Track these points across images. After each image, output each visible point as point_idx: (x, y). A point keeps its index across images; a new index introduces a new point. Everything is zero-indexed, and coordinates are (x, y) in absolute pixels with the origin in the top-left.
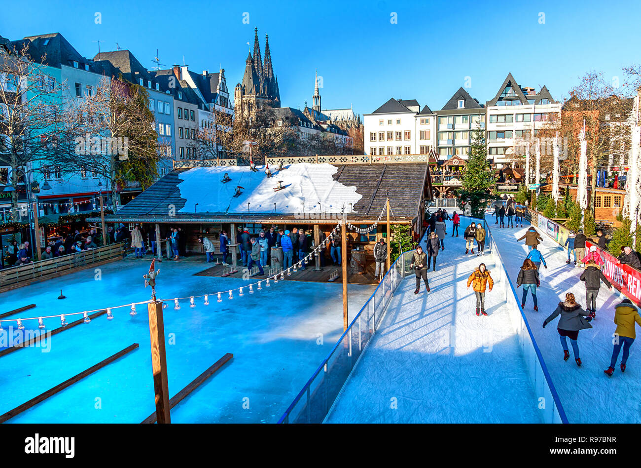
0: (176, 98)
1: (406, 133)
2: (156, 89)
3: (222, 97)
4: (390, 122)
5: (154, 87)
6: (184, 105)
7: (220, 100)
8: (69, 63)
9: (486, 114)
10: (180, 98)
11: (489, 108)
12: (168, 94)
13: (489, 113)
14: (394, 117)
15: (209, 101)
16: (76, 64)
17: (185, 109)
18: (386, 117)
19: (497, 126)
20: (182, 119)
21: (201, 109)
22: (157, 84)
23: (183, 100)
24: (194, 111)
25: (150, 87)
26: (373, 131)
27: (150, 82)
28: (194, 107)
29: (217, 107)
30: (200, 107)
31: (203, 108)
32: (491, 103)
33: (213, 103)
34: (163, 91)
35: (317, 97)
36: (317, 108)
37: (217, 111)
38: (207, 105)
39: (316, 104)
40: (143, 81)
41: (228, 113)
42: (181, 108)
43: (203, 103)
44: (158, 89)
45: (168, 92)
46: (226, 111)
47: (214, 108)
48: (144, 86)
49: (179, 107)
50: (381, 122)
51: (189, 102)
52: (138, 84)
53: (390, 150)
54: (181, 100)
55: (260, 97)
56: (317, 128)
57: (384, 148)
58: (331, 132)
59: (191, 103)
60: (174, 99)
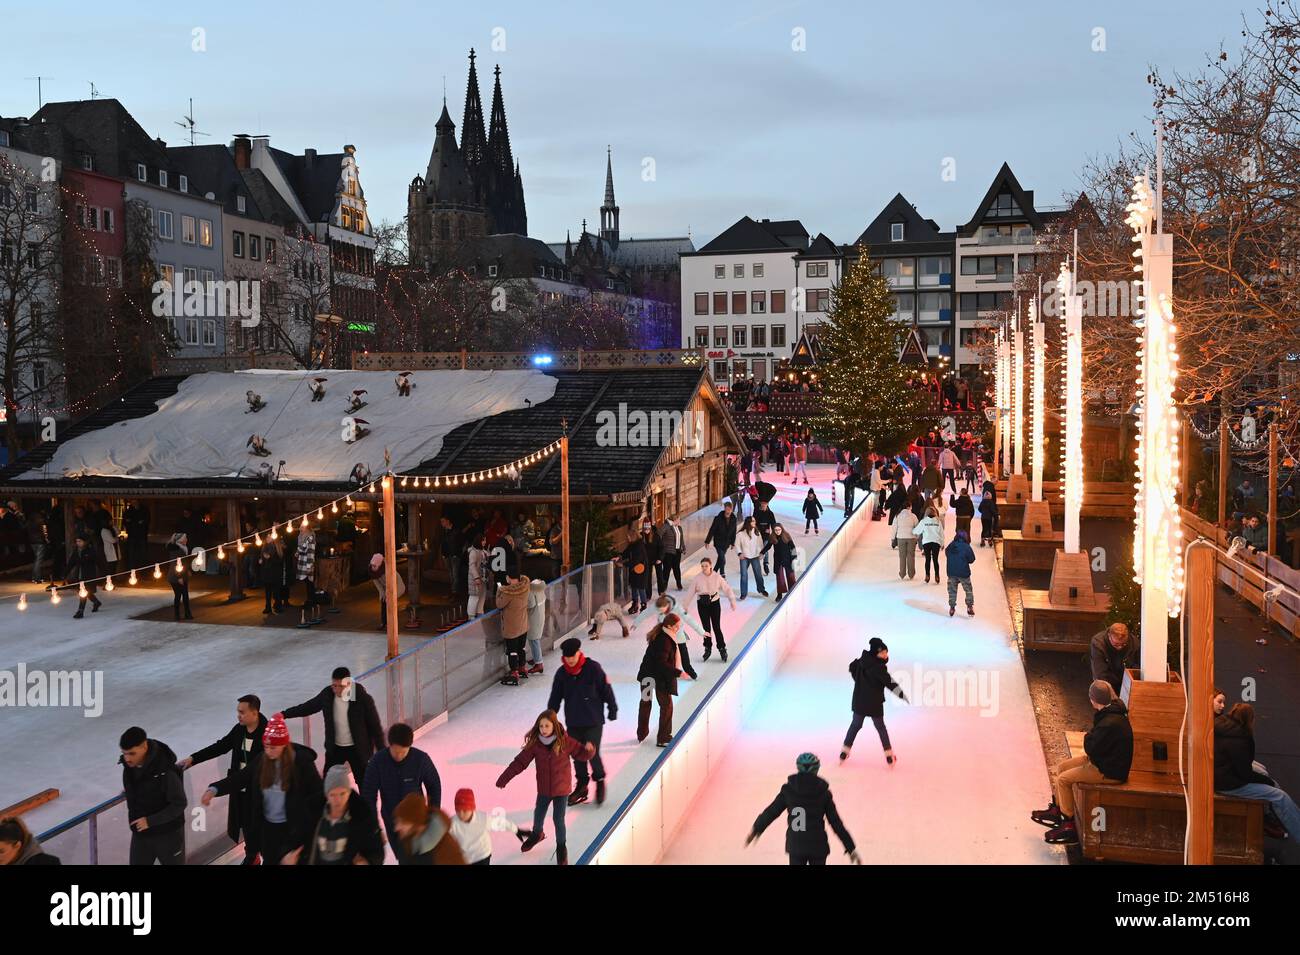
0: (231, 209)
1: (775, 295)
2: (178, 189)
3: (348, 209)
4: (739, 270)
5: (174, 184)
6: (249, 227)
7: (342, 216)
9: (953, 256)
10: (242, 208)
11: (959, 241)
12: (209, 201)
13: (960, 252)
14: (748, 260)
15: (315, 218)
17: (251, 235)
18: (729, 261)
19: (977, 282)
20: (243, 257)
21: (295, 236)
22: (183, 179)
23: (247, 215)
24: (274, 241)
25: (164, 184)
26: (701, 289)
27: (163, 174)
28: (276, 231)
29: (337, 234)
30: (291, 231)
31: (300, 233)
32: (965, 231)
33: (325, 222)
34: (196, 193)
35: (610, 209)
36: (611, 235)
37: (334, 241)
38: (310, 226)
39: (607, 226)
40: (147, 169)
41: (362, 245)
42: (242, 234)
43: (300, 222)
44: (184, 190)
45: (211, 196)
46: (356, 241)
47: (327, 234)
48: (148, 181)
49: (237, 230)
50: (720, 271)
51: (262, 219)
52: (133, 177)
53: (740, 334)
54: (241, 215)
55: (467, 209)
56: (581, 281)
57: (727, 329)
58: (616, 291)
59: (269, 222)
60: (225, 212)
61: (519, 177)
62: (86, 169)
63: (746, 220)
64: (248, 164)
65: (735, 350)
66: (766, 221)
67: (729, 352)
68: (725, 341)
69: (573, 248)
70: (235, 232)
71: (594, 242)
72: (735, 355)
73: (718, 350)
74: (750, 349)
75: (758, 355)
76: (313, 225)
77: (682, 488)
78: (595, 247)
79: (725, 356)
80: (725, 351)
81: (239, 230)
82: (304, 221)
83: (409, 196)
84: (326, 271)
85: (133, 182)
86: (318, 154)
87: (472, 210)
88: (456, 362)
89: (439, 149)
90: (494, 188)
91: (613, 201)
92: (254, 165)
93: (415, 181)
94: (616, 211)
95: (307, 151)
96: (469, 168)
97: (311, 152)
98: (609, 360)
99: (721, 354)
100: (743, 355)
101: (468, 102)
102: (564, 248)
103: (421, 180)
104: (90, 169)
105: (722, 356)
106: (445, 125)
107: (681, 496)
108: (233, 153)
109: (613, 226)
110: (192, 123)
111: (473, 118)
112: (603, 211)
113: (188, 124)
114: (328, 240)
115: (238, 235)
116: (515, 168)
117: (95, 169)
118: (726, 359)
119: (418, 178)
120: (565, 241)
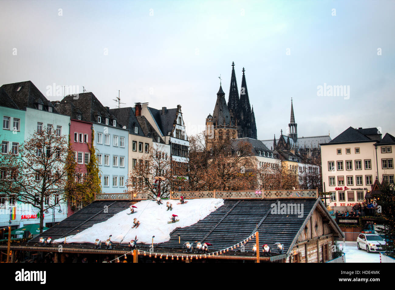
0: (132, 132)
1: (366, 162)
2: (113, 125)
3: (178, 130)
4: (348, 151)
5: (111, 123)
6: (139, 139)
7: (176, 133)
8: (35, 106)
10: (136, 132)
12: (124, 130)
14: (352, 147)
15: (165, 134)
16: (40, 107)
17: (139, 142)
18: (343, 147)
20: (136, 151)
21: (157, 142)
22: (115, 121)
23: (138, 134)
24: (148, 144)
25: (107, 124)
26: (331, 160)
27: (107, 120)
28: (149, 140)
29: (173, 140)
30: (155, 140)
31: (159, 141)
33: (169, 136)
34: (120, 127)
35: (293, 125)
36: (294, 136)
37: (172, 143)
38: (163, 138)
39: (292, 132)
40: (101, 118)
41: (183, 144)
42: (136, 142)
43: (159, 136)
44: (115, 126)
45: (125, 127)
46: (182, 143)
47: (170, 141)
48: (101, 123)
49: (134, 140)
50: (339, 152)
51: (144, 136)
52: (96, 122)
53: (350, 179)
54: (136, 135)
55: (230, 127)
56: (277, 157)
57: (344, 177)
58: (293, 161)
59: (147, 137)
60: (130, 134)
61: (253, 113)
62: (79, 119)
63: (351, 128)
64: (140, 114)
65: (348, 187)
66: (360, 129)
67: (345, 188)
68: (343, 183)
69: (277, 142)
70: (133, 141)
71: (286, 139)
72: (348, 189)
73: (340, 187)
74: (355, 187)
75: (360, 189)
76: (164, 137)
77: (308, 253)
78: (286, 141)
79: (343, 189)
80: (343, 187)
81: (135, 141)
82: (161, 136)
83: (206, 123)
84: (169, 155)
85: (96, 124)
86: (167, 109)
87: (232, 128)
88: (212, 195)
89: (218, 104)
90: (242, 118)
91: (294, 121)
92: (142, 115)
93: (209, 117)
94: (295, 125)
95: (163, 108)
96: (232, 110)
97: (164, 108)
98: (276, 194)
99: (341, 189)
100: (352, 189)
101: (231, 84)
102: (273, 142)
103: (211, 116)
104: (80, 119)
105: (342, 190)
106: (221, 94)
107: (308, 257)
108: (134, 110)
109: (294, 132)
110: (119, 99)
111: (234, 89)
112: (290, 125)
113: (118, 100)
114: (170, 143)
115: (135, 142)
116: (251, 109)
117: (82, 119)
118: (344, 191)
119: (210, 116)
120: (273, 139)
